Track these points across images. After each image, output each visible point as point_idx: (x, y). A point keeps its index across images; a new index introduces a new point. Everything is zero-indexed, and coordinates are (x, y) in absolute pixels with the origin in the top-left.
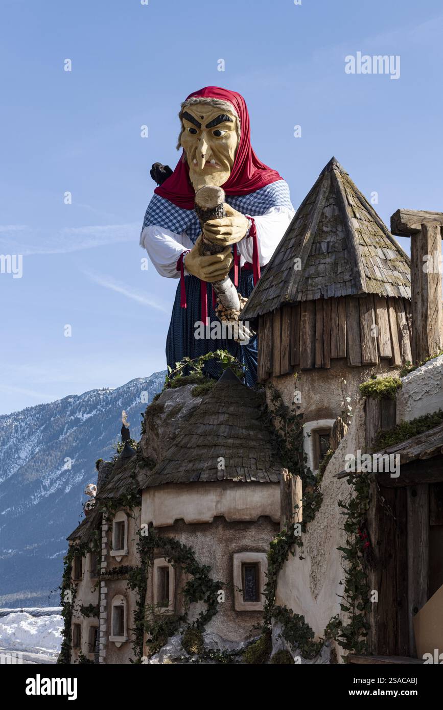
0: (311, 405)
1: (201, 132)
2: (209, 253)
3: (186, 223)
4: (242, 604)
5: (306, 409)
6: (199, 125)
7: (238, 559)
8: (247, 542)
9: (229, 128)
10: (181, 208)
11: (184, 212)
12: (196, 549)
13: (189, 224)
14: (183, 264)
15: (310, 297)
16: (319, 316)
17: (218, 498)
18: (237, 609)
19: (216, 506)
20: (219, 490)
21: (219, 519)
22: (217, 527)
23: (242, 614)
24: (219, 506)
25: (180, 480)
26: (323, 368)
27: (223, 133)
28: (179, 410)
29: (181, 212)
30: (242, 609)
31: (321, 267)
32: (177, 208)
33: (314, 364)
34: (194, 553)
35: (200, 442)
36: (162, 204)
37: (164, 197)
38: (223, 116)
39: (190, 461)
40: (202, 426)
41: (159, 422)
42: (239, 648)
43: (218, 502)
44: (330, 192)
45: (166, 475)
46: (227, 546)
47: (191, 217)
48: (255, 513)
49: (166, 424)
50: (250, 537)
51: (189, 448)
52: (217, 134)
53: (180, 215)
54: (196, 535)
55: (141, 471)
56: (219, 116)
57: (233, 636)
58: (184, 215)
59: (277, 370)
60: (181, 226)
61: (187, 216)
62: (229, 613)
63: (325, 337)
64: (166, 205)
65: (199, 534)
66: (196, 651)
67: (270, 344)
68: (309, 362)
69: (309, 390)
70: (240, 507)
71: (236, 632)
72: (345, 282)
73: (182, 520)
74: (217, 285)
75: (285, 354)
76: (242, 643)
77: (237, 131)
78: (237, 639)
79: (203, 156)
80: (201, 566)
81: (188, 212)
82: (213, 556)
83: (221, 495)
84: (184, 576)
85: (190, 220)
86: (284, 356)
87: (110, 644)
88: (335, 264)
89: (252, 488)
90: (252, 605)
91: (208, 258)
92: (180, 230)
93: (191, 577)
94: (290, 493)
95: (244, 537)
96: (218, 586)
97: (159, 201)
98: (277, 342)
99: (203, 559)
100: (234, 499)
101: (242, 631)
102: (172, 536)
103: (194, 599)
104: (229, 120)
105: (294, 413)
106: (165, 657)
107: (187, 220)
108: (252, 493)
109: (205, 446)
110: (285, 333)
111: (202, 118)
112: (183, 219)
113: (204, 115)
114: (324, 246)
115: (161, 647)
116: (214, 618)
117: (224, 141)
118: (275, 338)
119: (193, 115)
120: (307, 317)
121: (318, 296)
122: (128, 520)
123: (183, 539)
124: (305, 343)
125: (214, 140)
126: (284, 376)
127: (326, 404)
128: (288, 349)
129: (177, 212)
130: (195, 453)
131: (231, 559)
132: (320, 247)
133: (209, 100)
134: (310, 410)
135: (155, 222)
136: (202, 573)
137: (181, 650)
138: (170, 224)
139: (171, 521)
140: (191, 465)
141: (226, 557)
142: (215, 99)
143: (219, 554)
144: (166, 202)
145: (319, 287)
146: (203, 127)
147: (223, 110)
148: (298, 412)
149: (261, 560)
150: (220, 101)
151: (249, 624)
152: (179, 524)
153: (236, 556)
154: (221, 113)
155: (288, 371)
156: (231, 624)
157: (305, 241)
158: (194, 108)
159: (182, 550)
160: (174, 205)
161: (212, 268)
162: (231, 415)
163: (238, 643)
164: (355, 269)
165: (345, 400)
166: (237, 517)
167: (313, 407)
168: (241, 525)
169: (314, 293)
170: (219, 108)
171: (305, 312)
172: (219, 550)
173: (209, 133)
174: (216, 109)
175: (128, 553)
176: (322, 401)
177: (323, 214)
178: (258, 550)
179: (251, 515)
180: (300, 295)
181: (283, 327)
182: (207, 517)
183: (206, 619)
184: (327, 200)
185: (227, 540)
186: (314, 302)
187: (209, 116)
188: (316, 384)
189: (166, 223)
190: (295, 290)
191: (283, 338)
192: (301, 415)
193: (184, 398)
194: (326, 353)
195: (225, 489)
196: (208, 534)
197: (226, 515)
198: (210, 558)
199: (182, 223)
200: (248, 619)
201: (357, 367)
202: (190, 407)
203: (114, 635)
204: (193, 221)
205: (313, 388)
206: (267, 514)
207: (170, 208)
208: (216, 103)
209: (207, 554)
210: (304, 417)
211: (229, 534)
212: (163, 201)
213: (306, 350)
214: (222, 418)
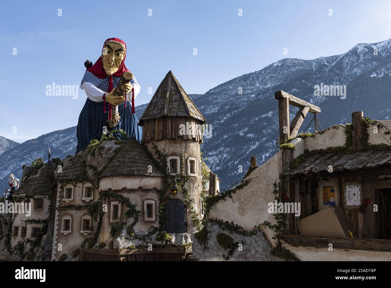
0: (170, 151)
1: (112, 53)
2: (117, 95)
3: (99, 83)
4: (147, 219)
5: (168, 152)
6: (112, 50)
7: (146, 203)
8: (148, 197)
9: (122, 53)
10: (98, 78)
11: (99, 79)
12: (131, 199)
13: (100, 84)
14: (105, 97)
15: (173, 115)
16: (174, 122)
17: (140, 181)
18: (145, 220)
19: (139, 184)
20: (140, 178)
21: (140, 188)
22: (139, 191)
23: (147, 222)
24: (140, 184)
25: (126, 174)
26: (175, 139)
27: (120, 55)
28: (111, 149)
29: (98, 79)
30: (147, 220)
31: (174, 105)
32: (97, 78)
33: (172, 137)
34: (130, 200)
35: (130, 161)
36: (91, 75)
37: (92, 73)
38: (122, 49)
39: (128, 167)
40: (128, 155)
41: (103, 152)
42: (146, 234)
43: (140, 182)
44: (172, 82)
45: (119, 171)
46: (142, 198)
47: (101, 81)
48: (152, 187)
49: (106, 153)
50: (150, 195)
51: (126, 163)
52: (118, 54)
53: (97, 80)
54: (130, 194)
55: (90, 170)
56: (120, 49)
57: (143, 230)
58: (99, 80)
59: (156, 138)
60: (98, 84)
61: (100, 81)
62: (142, 222)
63: (176, 129)
64: (93, 75)
65: (132, 193)
66: (133, 235)
67: (154, 129)
68: (170, 137)
69: (169, 146)
70: (147, 184)
71: (144, 228)
72: (183, 112)
73: (125, 188)
74: (114, 107)
75: (160, 133)
76: (147, 232)
77: (124, 55)
78: (145, 231)
79: (113, 61)
80: (132, 205)
81: (100, 80)
82: (137, 201)
83: (141, 180)
84: (125, 208)
85: (101, 83)
86: (160, 134)
87: (60, 234)
88: (179, 105)
89: (151, 178)
90: (150, 219)
91: (117, 97)
92: (97, 85)
93: (128, 209)
94: (215, 180)
95: (148, 195)
96: (139, 212)
97: (90, 74)
98: (157, 129)
99: (133, 203)
100: (146, 181)
101: (146, 228)
102: (120, 194)
103: (129, 216)
104: (123, 51)
105: (163, 153)
106: (123, 238)
107: (100, 82)
108: (151, 180)
109: (132, 162)
110: (160, 126)
111: (114, 48)
112: (98, 82)
113: (115, 47)
114: (174, 99)
115: (120, 234)
116: (137, 223)
117: (120, 57)
118: (155, 127)
119: (111, 46)
120: (169, 122)
121: (175, 115)
122: (74, 187)
123: (125, 195)
124: (169, 130)
125: (116, 56)
126: (158, 140)
127: (175, 151)
128: (162, 131)
129: (96, 79)
130: (128, 165)
131: (143, 203)
132: (172, 99)
133: (117, 42)
134: (169, 153)
135: (89, 81)
136: (132, 207)
137: (127, 235)
138: (94, 83)
139: (121, 188)
140: (128, 169)
141: (141, 202)
142: (120, 43)
143: (139, 201)
144: (93, 74)
145: (175, 112)
146: (114, 51)
147: (122, 47)
148: (165, 153)
149: (153, 203)
150: (121, 43)
151: (149, 226)
152: (124, 190)
153: (145, 201)
154: (121, 48)
155: (161, 139)
156: (143, 226)
157: (167, 96)
158: (112, 44)
159: (125, 199)
160: (95, 76)
161: (118, 100)
162: (139, 152)
163: (145, 232)
164: (186, 108)
165: (182, 151)
166: (146, 188)
167: (171, 152)
168: (148, 191)
169: (174, 114)
170: (121, 46)
171: (169, 120)
172: (139, 200)
173: (115, 54)
174: (120, 46)
175: (74, 200)
176: (173, 150)
177: (171, 88)
178: (152, 200)
179: (151, 187)
180: (169, 114)
181: (160, 124)
182: (136, 187)
183: (134, 224)
184: (171, 84)
185: (142, 196)
186: (172, 117)
187: (117, 48)
188: (172, 144)
189: (93, 82)
190: (167, 112)
191: (159, 127)
192: (166, 154)
193: (112, 145)
194: (176, 135)
195: (142, 178)
196: (135, 193)
197: (143, 187)
198: (136, 202)
199: (98, 83)
200: (148, 224)
201: (185, 140)
202: (115, 148)
203: (63, 230)
204: (102, 83)
205: (171, 145)
206: (156, 187)
207: (94, 77)
208: (120, 44)
209: (134, 201)
210: (167, 155)
211: (143, 194)
212: (91, 74)
213: (169, 132)
214: (136, 153)
